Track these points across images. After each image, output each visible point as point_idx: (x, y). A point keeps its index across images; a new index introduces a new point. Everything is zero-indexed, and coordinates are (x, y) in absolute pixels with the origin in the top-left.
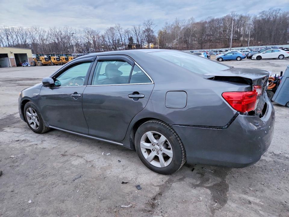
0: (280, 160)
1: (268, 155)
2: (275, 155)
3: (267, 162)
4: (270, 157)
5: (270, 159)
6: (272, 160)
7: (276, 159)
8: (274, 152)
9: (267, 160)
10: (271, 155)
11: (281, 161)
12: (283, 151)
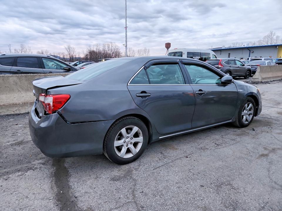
0: (26, 166)
1: (37, 165)
2: (31, 169)
3: (37, 159)
4: (35, 164)
5: (34, 163)
6: (32, 163)
7: (29, 165)
8: (32, 171)
9: (37, 161)
10: (35, 167)
11: (24, 166)
12: (24, 177)
